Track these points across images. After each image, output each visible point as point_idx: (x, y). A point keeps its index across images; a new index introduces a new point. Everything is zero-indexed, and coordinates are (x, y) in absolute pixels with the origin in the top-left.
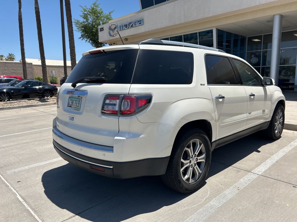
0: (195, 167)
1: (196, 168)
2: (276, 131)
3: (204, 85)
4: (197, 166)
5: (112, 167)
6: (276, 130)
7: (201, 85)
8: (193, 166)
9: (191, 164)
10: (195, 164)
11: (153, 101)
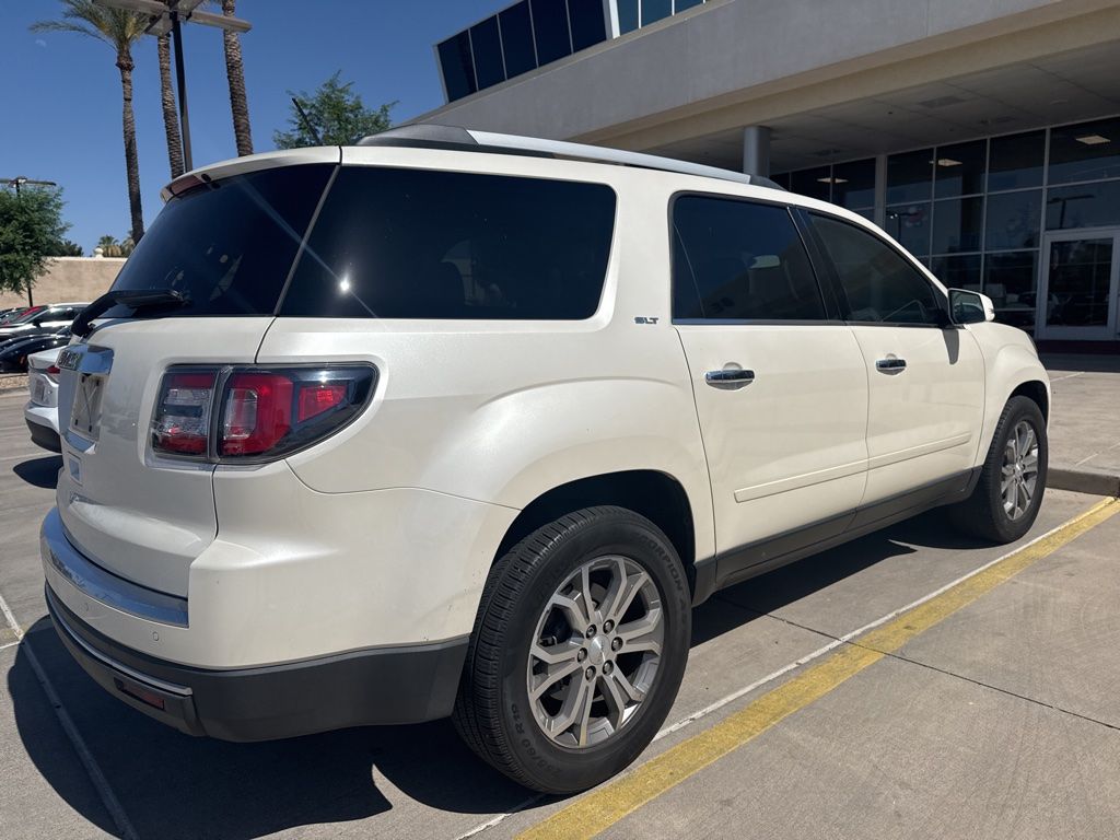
0: (609, 679)
1: (615, 679)
2: (1008, 505)
3: (655, 320)
4: (617, 671)
5: (187, 691)
6: (1004, 496)
7: (639, 320)
8: (599, 673)
9: (586, 664)
10: (609, 662)
11: (381, 392)
